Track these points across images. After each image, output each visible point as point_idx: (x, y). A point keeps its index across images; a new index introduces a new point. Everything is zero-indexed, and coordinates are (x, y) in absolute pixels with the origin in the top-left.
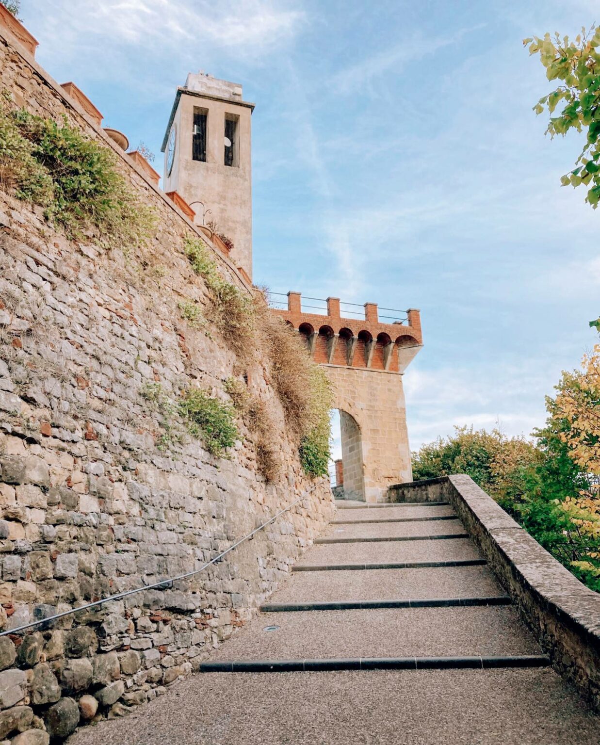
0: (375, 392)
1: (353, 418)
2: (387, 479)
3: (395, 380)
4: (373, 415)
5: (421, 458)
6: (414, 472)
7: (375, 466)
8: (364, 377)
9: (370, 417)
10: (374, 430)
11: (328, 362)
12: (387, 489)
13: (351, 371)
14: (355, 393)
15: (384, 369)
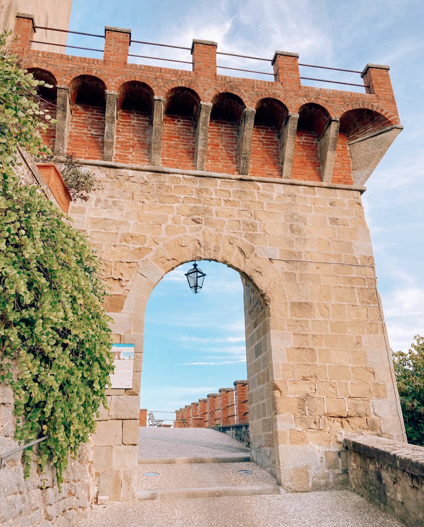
0: (302, 225)
1: (251, 280)
2: (338, 420)
3: (346, 201)
4: (297, 273)
5: (415, 365)
6: (403, 394)
7: (305, 388)
8: (275, 195)
9: (290, 276)
10: (300, 304)
11: (194, 167)
12: (337, 448)
13: (245, 184)
14: (254, 226)
15: (321, 179)
